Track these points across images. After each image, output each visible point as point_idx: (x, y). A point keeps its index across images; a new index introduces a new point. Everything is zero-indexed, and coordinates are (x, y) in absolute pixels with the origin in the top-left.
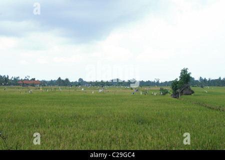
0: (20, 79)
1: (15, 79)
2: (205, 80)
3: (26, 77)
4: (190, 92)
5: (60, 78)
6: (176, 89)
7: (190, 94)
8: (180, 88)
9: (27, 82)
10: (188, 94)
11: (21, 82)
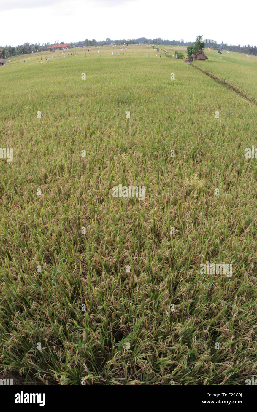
0: (50, 44)
1: (46, 45)
2: (226, 45)
3: (56, 42)
4: (204, 58)
5: (87, 39)
6: (191, 54)
7: (204, 60)
8: (194, 53)
9: (56, 46)
10: (201, 60)
11: (50, 47)
